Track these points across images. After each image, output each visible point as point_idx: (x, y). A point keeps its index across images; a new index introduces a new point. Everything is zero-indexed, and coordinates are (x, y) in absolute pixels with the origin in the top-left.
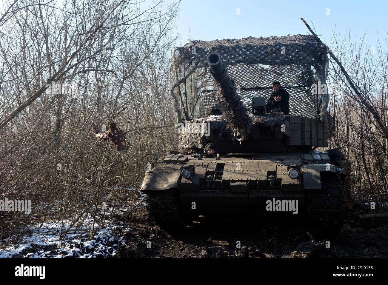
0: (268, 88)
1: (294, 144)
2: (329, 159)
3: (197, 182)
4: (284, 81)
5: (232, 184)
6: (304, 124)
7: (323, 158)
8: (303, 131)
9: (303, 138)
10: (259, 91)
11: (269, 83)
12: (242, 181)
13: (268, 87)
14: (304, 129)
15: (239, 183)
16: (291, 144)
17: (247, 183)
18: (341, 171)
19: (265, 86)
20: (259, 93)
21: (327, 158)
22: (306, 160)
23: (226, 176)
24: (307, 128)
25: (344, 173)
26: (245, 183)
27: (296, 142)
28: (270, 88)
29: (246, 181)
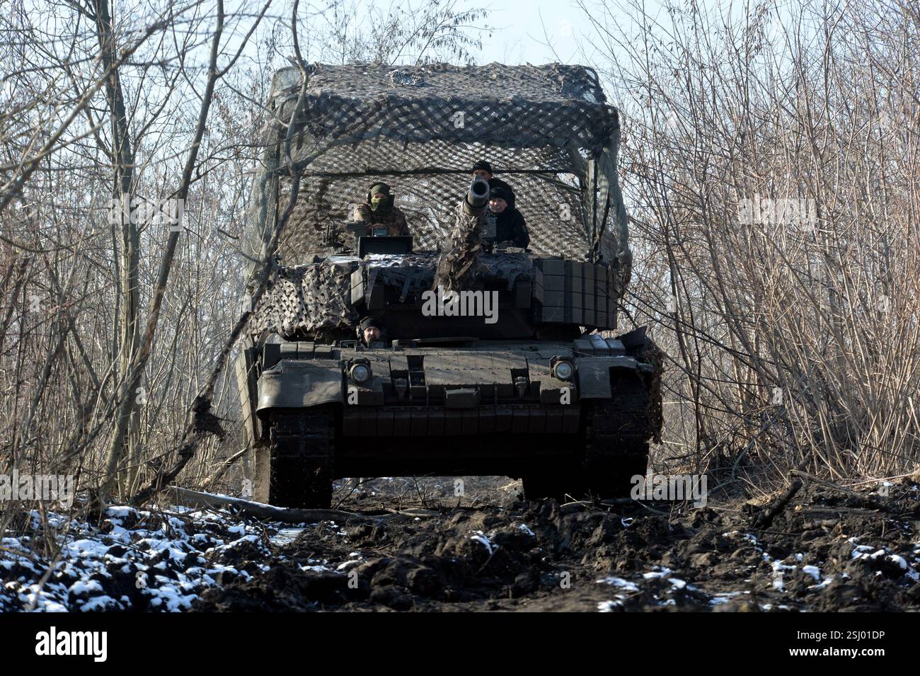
0: (458, 172)
1: (550, 320)
2: (624, 348)
3: (380, 389)
4: (506, 158)
5: (448, 392)
6: (572, 277)
7: (612, 346)
8: (568, 291)
9: (568, 307)
10: (433, 179)
11: (463, 160)
12: (466, 386)
13: (461, 168)
14: (571, 286)
15: (462, 391)
16: (543, 320)
17: (476, 390)
18: (645, 366)
19: (454, 166)
20: (433, 183)
21: (620, 345)
22: (580, 350)
23: (432, 379)
24: (576, 284)
25: (650, 370)
26: (472, 391)
27: (552, 315)
28: (466, 172)
29: (475, 386)
